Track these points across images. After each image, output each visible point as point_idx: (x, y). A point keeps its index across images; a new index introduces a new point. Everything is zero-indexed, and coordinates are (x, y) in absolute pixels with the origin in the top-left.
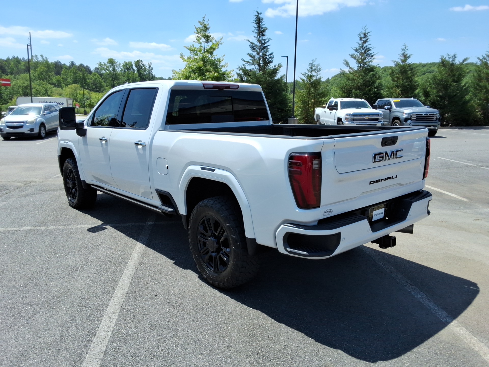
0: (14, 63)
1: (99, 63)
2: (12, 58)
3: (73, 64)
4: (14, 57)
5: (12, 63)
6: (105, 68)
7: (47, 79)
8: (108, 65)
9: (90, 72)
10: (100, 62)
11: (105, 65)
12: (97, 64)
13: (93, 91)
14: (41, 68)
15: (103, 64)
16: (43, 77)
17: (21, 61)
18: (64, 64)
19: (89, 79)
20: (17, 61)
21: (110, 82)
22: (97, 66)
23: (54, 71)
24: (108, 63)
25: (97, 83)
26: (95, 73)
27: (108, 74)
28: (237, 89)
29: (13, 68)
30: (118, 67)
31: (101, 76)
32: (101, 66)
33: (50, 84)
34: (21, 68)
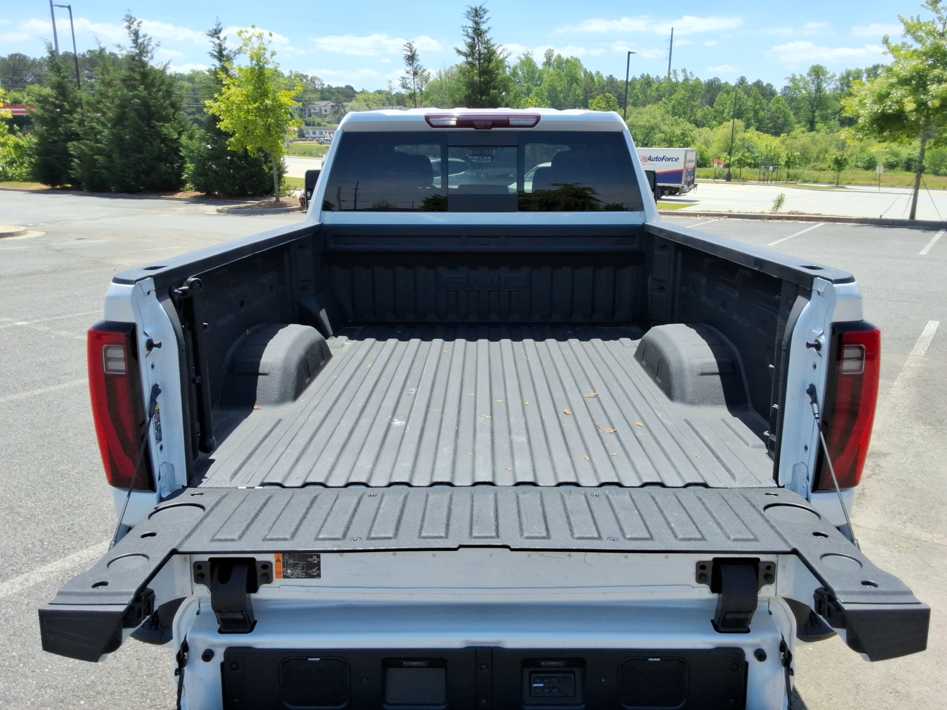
0: (641, 86)
1: (791, 76)
3: (742, 81)
4: (642, 77)
5: (638, 87)
6: (802, 85)
7: (686, 114)
8: (808, 79)
9: (773, 93)
10: (793, 75)
11: (803, 79)
12: (786, 79)
13: (767, 132)
14: (680, 94)
15: (798, 77)
16: (680, 111)
17: (654, 82)
18: (726, 83)
19: (764, 110)
20: (647, 82)
21: (804, 114)
22: (787, 83)
23: (702, 98)
24: (809, 75)
25: (778, 118)
26: (782, 97)
27: (804, 98)
28: (533, 126)
29: (638, 96)
30: (829, 82)
31: (789, 103)
32: (795, 83)
33: (690, 122)
34: (650, 95)
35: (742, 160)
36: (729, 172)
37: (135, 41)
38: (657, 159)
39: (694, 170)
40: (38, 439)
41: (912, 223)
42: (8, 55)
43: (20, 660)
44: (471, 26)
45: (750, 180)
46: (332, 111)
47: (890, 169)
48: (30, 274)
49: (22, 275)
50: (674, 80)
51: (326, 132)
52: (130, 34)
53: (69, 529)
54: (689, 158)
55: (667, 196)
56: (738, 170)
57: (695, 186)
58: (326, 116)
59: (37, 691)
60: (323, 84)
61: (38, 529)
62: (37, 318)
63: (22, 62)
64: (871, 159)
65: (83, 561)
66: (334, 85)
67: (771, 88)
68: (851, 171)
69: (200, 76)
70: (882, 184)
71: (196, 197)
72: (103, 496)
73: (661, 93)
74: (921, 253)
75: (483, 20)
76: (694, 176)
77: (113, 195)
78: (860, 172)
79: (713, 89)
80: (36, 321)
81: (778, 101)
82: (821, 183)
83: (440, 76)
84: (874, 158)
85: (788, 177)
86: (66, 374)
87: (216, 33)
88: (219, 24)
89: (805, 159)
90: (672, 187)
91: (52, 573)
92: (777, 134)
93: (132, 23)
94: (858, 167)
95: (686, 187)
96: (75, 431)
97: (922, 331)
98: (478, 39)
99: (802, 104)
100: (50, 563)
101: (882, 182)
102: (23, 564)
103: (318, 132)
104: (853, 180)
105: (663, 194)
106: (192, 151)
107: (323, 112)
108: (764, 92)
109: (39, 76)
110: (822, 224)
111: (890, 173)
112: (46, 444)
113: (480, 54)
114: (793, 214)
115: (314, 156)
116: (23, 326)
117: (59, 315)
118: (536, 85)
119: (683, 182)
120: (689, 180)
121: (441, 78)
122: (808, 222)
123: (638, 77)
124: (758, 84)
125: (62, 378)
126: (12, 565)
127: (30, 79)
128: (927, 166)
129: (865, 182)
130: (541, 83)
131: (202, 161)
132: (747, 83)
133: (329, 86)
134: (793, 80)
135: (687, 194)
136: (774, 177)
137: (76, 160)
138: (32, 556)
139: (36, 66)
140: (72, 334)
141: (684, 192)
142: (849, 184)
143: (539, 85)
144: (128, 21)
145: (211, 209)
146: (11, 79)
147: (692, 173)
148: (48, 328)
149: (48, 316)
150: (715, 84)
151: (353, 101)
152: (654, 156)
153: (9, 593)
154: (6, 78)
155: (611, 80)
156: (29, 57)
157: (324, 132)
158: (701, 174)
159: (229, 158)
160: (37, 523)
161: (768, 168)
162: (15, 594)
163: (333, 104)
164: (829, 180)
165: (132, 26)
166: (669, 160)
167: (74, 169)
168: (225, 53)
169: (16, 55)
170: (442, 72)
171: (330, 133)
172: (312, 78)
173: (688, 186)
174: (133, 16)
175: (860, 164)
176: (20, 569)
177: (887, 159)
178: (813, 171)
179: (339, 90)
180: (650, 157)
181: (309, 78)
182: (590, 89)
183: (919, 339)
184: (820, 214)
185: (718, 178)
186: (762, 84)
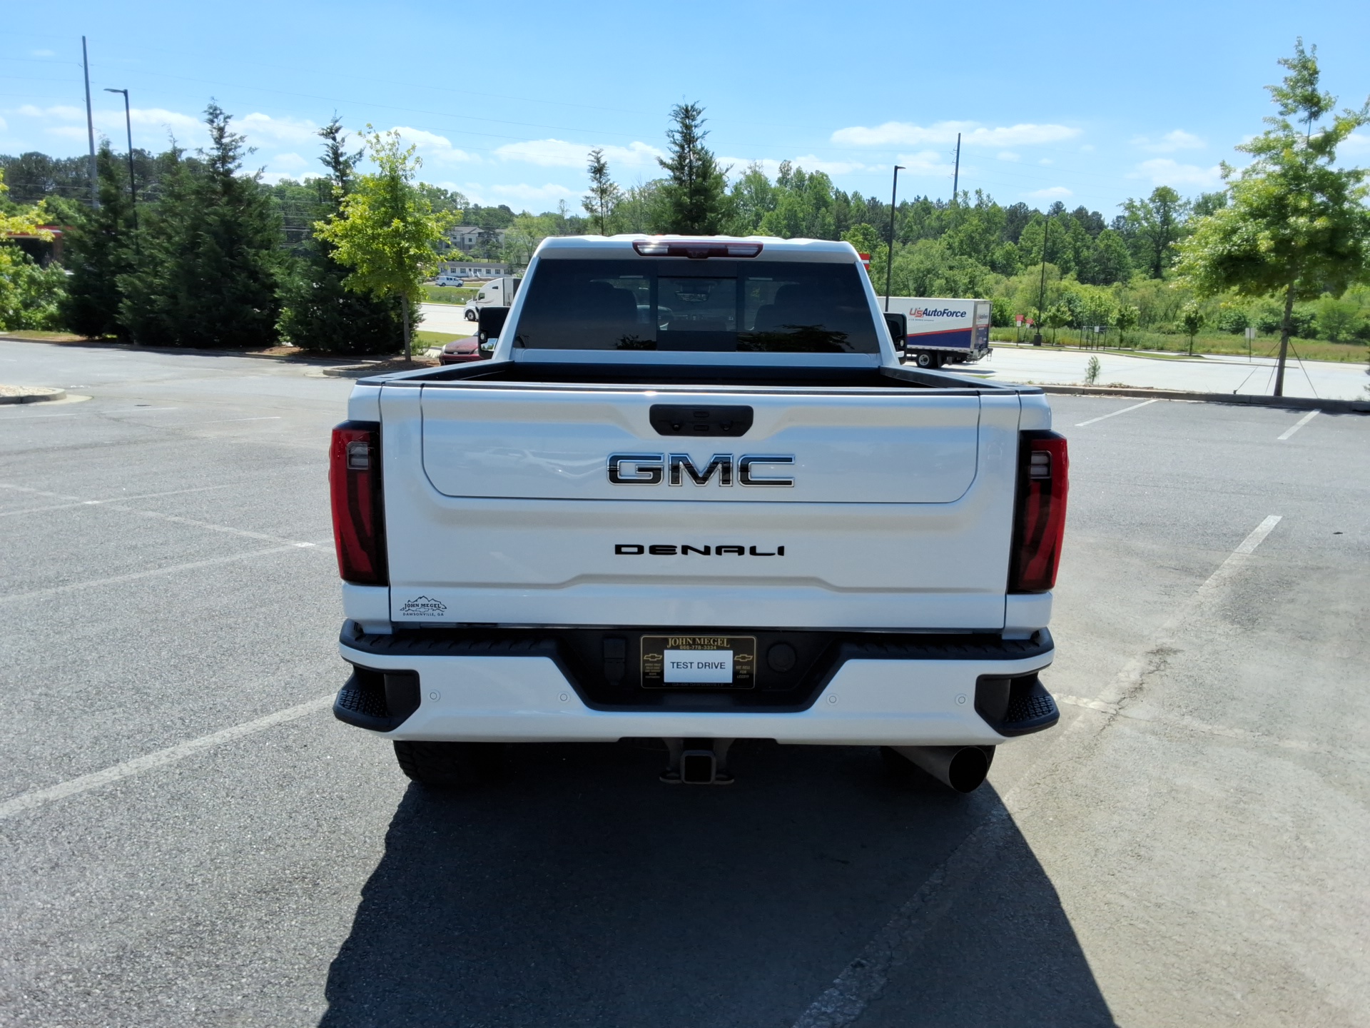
0: (916, 214)
1: (1127, 202)
2: (913, 201)
3: (1058, 208)
4: (917, 199)
5: (911, 214)
6: (1142, 215)
7: (978, 252)
8: (1151, 205)
9: (1101, 226)
10: (1130, 200)
11: (1144, 206)
12: (1119, 205)
14: (971, 224)
15: (1137, 204)
16: (972, 247)
17: (934, 207)
18: (1036, 211)
19: (1088, 248)
20: (925, 207)
21: (1147, 255)
22: (1121, 212)
23: (1002, 231)
24: (1152, 200)
25: (1109, 260)
26: (1114, 230)
27: (1146, 233)
28: (754, 256)
29: (911, 227)
30: (1181, 211)
31: (1124, 240)
32: (1132, 212)
33: (985, 264)
34: (929, 224)
35: (1057, 317)
36: (1038, 333)
37: (218, 140)
38: (935, 313)
39: (987, 329)
40: (150, 624)
41: (1277, 401)
42: (21, 155)
43: (184, 819)
44: (680, 129)
45: (1069, 345)
46: (480, 241)
47: (1267, 334)
48: (85, 446)
49: (75, 448)
50: (962, 205)
51: (470, 270)
52: (211, 131)
53: (211, 708)
54: (980, 312)
55: (950, 364)
56: (1051, 331)
57: (990, 351)
58: (470, 247)
59: (210, 844)
60: (468, 204)
61: (174, 708)
62: (110, 496)
63: (41, 165)
64: (1240, 318)
65: (235, 737)
66: (483, 204)
67: (1100, 218)
68: (1212, 334)
69: (293, 188)
70: (1254, 353)
71: (294, 354)
72: (244, 679)
73: (944, 223)
74: (1280, 438)
75: (697, 122)
76: (987, 337)
77: (177, 349)
78: (1225, 336)
79: (1018, 218)
80: (110, 500)
81: (1108, 236)
82: (1169, 350)
83: (633, 194)
84: (1244, 317)
85: (1121, 340)
86: (166, 558)
87: (331, 133)
88: (336, 121)
89: (1148, 318)
90: (956, 352)
91: (201, 747)
92: (1107, 282)
93: (217, 116)
94: (1221, 329)
95: (976, 352)
96: (194, 617)
97: (1256, 526)
98: (689, 147)
99: (1143, 241)
100: (196, 738)
101: (1255, 350)
102: (166, 739)
103: (458, 270)
104: (1213, 347)
105: (944, 362)
106: (290, 290)
107: (467, 242)
108: (1088, 223)
109: (64, 184)
110: (1153, 400)
111: (1268, 339)
112: (161, 629)
113: (691, 168)
114: (1115, 387)
115: (453, 303)
116: (95, 505)
117: (139, 494)
118: (769, 210)
119: (972, 346)
120: (980, 342)
121: (634, 198)
122: (1135, 398)
123: (910, 200)
124: (1081, 213)
125: (163, 561)
126: (152, 740)
127: (51, 188)
128: (1319, 329)
129: (1229, 350)
130: (775, 207)
131: (302, 305)
132: (1064, 210)
133: (476, 205)
134: (1130, 206)
135: (978, 362)
136: (1101, 341)
137: (125, 300)
138: (174, 732)
139: (60, 170)
140: (162, 515)
141: (974, 360)
142: (1209, 352)
143: (773, 210)
144: (211, 114)
145: (316, 370)
146: (24, 188)
147: (985, 333)
148: (128, 509)
149: (125, 495)
150: (1021, 213)
151: (510, 228)
152: (931, 309)
153: (156, 764)
154: (17, 186)
155: (874, 204)
156: (51, 158)
157: (467, 269)
158: (999, 336)
159: (341, 301)
160: (173, 703)
161: (1093, 329)
162: (163, 765)
163: (481, 231)
164: (1179, 347)
165: (215, 120)
166: (952, 314)
167: (120, 313)
168: (341, 159)
169: (31, 155)
170: (637, 190)
171: (475, 272)
172: (452, 195)
173: (980, 351)
174: (218, 106)
175: (1224, 325)
176: (164, 743)
177: (1262, 319)
178: (1158, 334)
179: (490, 212)
180: (926, 310)
181: (449, 195)
182: (845, 216)
183: (1250, 535)
184: (1152, 388)
185: (1023, 342)
186: (1087, 213)
